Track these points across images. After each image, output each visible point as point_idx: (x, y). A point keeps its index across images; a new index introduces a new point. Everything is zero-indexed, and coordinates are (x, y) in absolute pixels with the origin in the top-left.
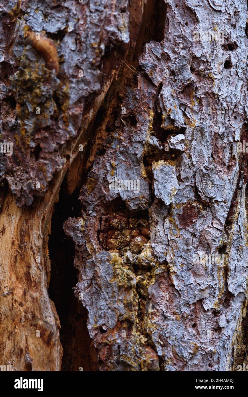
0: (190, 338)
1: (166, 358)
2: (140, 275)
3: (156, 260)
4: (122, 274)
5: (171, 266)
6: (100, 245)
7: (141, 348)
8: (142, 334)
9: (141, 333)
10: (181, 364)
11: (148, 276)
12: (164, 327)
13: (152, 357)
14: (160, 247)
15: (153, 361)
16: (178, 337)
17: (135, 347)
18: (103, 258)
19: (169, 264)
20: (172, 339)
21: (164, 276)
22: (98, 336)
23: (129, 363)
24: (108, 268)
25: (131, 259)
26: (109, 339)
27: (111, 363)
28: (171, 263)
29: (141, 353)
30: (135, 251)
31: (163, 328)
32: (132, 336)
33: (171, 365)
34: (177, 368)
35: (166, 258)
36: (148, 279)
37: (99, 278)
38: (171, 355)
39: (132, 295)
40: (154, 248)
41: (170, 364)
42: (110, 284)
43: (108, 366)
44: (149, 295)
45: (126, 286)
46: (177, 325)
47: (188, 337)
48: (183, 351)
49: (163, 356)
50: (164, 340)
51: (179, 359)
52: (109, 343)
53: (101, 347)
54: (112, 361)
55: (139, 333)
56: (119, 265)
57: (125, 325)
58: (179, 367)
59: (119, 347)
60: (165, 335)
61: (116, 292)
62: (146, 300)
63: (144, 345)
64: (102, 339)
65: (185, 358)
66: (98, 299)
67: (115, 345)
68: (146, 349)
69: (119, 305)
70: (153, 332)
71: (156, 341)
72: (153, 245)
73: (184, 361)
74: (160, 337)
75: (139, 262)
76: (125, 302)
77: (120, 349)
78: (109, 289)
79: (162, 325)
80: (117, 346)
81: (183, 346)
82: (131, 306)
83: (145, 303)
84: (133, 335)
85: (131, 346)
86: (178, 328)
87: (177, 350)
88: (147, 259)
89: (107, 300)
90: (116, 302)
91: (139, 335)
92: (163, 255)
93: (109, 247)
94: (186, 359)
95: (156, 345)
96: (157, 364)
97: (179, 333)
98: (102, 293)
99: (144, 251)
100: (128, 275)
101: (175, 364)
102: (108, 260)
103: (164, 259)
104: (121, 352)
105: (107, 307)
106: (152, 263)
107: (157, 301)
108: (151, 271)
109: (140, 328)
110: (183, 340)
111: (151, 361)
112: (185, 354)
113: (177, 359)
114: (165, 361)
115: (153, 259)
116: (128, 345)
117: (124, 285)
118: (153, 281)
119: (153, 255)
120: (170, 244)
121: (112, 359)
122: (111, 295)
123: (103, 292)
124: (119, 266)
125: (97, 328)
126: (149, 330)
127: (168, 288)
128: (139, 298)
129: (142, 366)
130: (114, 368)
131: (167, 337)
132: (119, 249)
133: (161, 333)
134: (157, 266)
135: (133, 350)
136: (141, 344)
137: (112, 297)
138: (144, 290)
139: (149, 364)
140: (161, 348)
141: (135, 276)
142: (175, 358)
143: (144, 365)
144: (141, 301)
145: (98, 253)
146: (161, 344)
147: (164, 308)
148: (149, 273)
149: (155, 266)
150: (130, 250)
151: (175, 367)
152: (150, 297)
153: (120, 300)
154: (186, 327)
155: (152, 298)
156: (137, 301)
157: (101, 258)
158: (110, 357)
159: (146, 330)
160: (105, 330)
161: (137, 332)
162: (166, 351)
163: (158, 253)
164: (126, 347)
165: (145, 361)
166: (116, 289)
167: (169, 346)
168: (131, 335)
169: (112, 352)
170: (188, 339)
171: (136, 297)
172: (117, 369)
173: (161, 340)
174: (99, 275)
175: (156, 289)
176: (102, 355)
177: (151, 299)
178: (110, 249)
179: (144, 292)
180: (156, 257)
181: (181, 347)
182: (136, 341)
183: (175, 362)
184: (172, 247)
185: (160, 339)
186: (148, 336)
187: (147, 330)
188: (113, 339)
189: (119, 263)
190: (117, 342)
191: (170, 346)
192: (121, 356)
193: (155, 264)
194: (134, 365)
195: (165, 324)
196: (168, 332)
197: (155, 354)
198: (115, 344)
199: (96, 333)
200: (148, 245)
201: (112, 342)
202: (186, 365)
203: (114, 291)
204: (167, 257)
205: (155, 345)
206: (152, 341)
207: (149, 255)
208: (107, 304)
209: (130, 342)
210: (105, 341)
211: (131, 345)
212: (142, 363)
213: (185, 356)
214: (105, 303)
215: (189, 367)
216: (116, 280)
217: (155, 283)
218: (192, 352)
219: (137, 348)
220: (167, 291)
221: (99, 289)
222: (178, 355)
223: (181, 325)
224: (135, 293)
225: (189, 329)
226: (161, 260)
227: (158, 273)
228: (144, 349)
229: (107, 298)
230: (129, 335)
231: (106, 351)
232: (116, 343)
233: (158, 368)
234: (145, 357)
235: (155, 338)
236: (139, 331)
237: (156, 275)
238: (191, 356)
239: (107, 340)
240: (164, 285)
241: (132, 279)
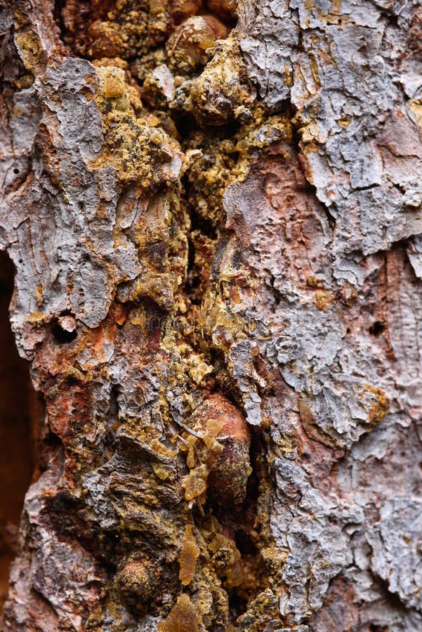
0: (360, 372)
1: (276, 436)
2: (198, 148)
3: (253, 97)
4: (135, 139)
5: (305, 120)
6: (65, 44)
7: (190, 398)
8: (197, 349)
9: (192, 345)
10: (328, 457)
11: (224, 152)
12: (274, 330)
13: (226, 429)
14: (272, 51)
15: (227, 443)
16: (321, 365)
17: (170, 394)
18: (70, 85)
19: (298, 114)
20: (299, 372)
21: (281, 156)
22: (44, 352)
23: (144, 446)
24: (87, 119)
25: (169, 94)
26: (82, 362)
27: (86, 443)
28: (308, 109)
29: (189, 413)
30: (183, 64)
31: (271, 334)
32: (159, 356)
33: (291, 460)
34: (311, 470)
35: (289, 94)
36: (226, 164)
37: (55, 152)
38: (292, 426)
39: (167, 214)
40: (248, 54)
41: (288, 456)
42: (92, 174)
43: (77, 454)
44: (225, 217)
45: (145, 184)
46: (319, 325)
47: (354, 367)
48: (336, 414)
49: (266, 428)
50: (270, 375)
51: (322, 439)
52: (82, 377)
53: (54, 389)
54: (91, 438)
55: (184, 346)
56: (123, 110)
57: (139, 319)
58: (318, 467)
59: (116, 390)
60: (276, 356)
61: (109, 203)
62: (214, 237)
63: (200, 387)
64: (60, 363)
65: (342, 436)
66: (52, 226)
67: (102, 385)
68: (207, 402)
69: (119, 248)
70: (234, 345)
71: (242, 377)
72: (247, 45)
73: (338, 448)
74: (257, 363)
75: (195, 103)
76: (141, 238)
77: (120, 399)
78: (89, 192)
79: (267, 321)
80: (107, 387)
81: (335, 398)
82: (162, 254)
83: (210, 244)
84: (164, 353)
85: (155, 390)
86: (324, 335)
87: (314, 408)
88: (222, 91)
89: (78, 231)
90: (109, 236)
91: (186, 354)
92: (278, 80)
93: (94, 48)
94: (345, 440)
95: (243, 389)
96: (243, 455)
97: (324, 352)
98: (62, 207)
99: (214, 66)
100: (152, 144)
101: (305, 457)
102: (85, 91)
103: (280, 97)
104: (123, 408)
105: (79, 254)
106: (239, 110)
107: (253, 241)
108: (238, 136)
109: (188, 331)
110: (335, 375)
111: (221, 442)
112: (343, 424)
113: (313, 439)
114: (273, 444)
115: (244, 92)
116: (147, 386)
117: (140, 179)
118: (242, 169)
119: (244, 79)
120: (306, 46)
121: (90, 431)
122: (94, 212)
123: (66, 203)
124: (124, 114)
125: (44, 325)
126: (221, 337)
127: (292, 198)
128: (192, 229)
129: (191, 457)
130: (95, 461)
131: (281, 365)
132: (131, 60)
133: (262, 349)
134: (259, 120)
135: (162, 402)
136: (189, 385)
137: (96, 218)
138: (208, 202)
139: (213, 453)
140: (259, 400)
141: (178, 151)
142: (307, 435)
143: (196, 455)
144: (197, 237)
145: (54, 65)
146: (259, 388)
147: (275, 266)
148: (227, 144)
149: (249, 120)
150: (167, 62)
151: (306, 466)
152: (228, 225)
153: (124, 231)
154: (348, 331)
155: (236, 228)
156: (183, 236)
157: (64, 85)
158: (82, 424)
159: (211, 340)
160: (71, 330)
161: (178, 342)
162: (276, 411)
163: (262, 72)
164: (139, 392)
165: (201, 443)
166: (109, 194)
167: (287, 396)
168: (158, 350)
169: (89, 409)
170: (355, 374)
171: (182, 223)
172: (107, 465)
173: (263, 374)
174: (56, 141)
175: (249, 197)
176: (58, 416)
177: (231, 232)
178: (98, 55)
179: (211, 208)
180: (254, 87)
181: (328, 400)
182: (173, 371)
183: (306, 449)
184: (311, 56)
185: (257, 371)
186: (215, 356)
187: (214, 337)
188: (95, 363)
189: (125, 102)
190: (110, 373)
191: (292, 394)
192: (122, 421)
193: (248, 112)
194: (161, 456)
195: (276, 321)
196: (284, 347)
197: (237, 420)
198: (101, 380)
199: (40, 340)
200: (228, 43)
201: (91, 373)
202: (342, 460)
203: (103, 200)
204: (293, 89)
205: (238, 389)
206: (228, 375)
207: (229, 80)
208: (79, 245)
209: (154, 375)
210: (69, 369)
211: (157, 386)
212: (191, 449)
213: (340, 431)
214: (72, 242)
215: (355, 467)
216: (114, 162)
217: (247, 178)
218: (365, 417)
219: (175, 396)
220: (289, 206)
221: (54, 192)
222: (316, 426)
223: (332, 324)
224: (178, 208)
225: (359, 339)
226: (272, 100)
227: (259, 144)
228: (200, 400)
229: (81, 224)
230: (149, 352)
231: (69, 403)
232: (104, 378)
233: (245, 468)
234: (203, 429)
235: (239, 364)
236: (187, 339)
237: (253, 149)
238: (361, 431)
239: (76, 365)
240: (281, 185)
241: (166, 159)
